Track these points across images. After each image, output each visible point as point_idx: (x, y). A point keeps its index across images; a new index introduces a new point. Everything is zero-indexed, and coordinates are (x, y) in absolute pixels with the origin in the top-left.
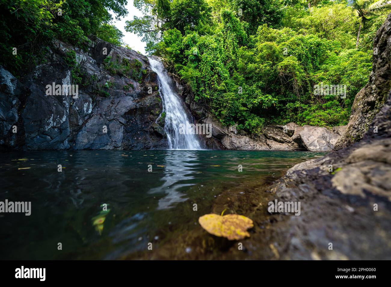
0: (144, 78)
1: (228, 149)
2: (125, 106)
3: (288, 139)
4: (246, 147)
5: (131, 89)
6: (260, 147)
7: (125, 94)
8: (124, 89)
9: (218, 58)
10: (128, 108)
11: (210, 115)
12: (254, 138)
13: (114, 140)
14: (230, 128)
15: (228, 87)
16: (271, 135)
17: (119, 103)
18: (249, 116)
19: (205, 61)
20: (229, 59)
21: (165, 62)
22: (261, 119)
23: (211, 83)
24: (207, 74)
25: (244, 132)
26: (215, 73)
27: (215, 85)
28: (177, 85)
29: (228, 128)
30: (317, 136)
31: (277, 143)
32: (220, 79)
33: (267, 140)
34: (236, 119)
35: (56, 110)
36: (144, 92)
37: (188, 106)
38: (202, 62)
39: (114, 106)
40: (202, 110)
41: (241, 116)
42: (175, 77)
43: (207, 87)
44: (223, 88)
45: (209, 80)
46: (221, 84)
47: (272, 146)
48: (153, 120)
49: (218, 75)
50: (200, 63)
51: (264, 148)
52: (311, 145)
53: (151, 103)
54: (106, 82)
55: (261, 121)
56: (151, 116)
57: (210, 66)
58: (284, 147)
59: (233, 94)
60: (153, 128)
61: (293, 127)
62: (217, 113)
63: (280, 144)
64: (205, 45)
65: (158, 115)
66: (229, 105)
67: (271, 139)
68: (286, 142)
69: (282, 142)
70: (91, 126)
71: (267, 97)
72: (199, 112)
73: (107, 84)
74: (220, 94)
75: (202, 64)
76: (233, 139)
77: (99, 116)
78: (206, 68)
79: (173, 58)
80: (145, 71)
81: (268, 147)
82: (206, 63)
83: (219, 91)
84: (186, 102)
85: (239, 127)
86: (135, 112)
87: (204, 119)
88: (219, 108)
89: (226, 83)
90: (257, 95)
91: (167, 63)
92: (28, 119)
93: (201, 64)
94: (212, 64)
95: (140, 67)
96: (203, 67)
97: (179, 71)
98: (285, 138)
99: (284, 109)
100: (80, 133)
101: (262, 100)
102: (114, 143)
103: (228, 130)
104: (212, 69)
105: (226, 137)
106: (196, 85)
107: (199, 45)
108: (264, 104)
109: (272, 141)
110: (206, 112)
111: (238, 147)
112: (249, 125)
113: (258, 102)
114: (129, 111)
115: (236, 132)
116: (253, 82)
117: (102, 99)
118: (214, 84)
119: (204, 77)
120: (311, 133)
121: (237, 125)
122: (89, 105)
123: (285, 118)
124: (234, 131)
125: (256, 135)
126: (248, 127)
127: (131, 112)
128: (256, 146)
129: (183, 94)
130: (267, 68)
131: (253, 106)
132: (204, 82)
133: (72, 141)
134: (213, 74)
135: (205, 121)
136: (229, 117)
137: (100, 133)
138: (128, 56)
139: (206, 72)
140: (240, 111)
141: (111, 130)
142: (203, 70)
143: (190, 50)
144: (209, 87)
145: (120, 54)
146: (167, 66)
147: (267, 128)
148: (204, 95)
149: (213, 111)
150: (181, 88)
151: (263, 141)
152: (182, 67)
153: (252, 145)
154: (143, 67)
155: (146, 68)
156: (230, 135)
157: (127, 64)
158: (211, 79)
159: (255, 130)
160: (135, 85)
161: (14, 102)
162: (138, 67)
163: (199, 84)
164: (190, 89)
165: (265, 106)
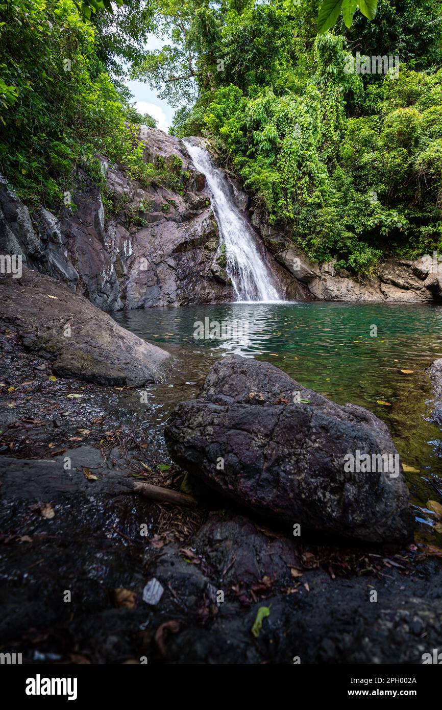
0: (186, 187)
1: (319, 299)
2: (171, 239)
3: (417, 284)
4: (349, 296)
5: (172, 209)
6: (370, 296)
7: (166, 218)
8: (163, 211)
9: (310, 145)
10: (176, 243)
11: (292, 246)
12: (361, 282)
13: (166, 293)
15: (325, 198)
16: (389, 277)
17: (161, 234)
18: (356, 246)
19: (289, 152)
20: (326, 140)
21: (212, 148)
22: (377, 252)
23: (296, 191)
24: (290, 176)
25: (346, 272)
26: (304, 174)
27: (304, 195)
28: (236, 193)
29: (321, 267)
31: (399, 289)
32: (313, 184)
33: (383, 284)
34: (334, 252)
35: (105, 258)
36: (191, 211)
37: (257, 231)
38: (283, 154)
39: (158, 240)
40: (280, 237)
41: (342, 247)
42: (231, 177)
43: (290, 198)
44: (317, 200)
46: (314, 194)
47: (390, 294)
48: (209, 259)
49: (309, 176)
50: (278, 156)
51: (376, 297)
53: (204, 231)
54: (140, 202)
55: (375, 255)
56: (206, 252)
57: (297, 161)
58: (407, 296)
59: (334, 212)
60: (212, 271)
62: (304, 243)
63: (403, 291)
64: (288, 119)
65: (215, 250)
66: (327, 231)
67: (389, 284)
68: (413, 288)
69: (407, 289)
70: (138, 274)
71: (390, 215)
72: (274, 240)
73: (141, 205)
74: (310, 211)
75: (283, 157)
76: (328, 284)
77: (142, 259)
78: (288, 164)
79: (230, 144)
80: (187, 173)
81: (382, 296)
82: (289, 156)
83: (309, 206)
84: (254, 223)
85: (339, 265)
86: (186, 248)
87: (282, 251)
88: (309, 235)
89: (322, 191)
90: (374, 210)
91: (215, 150)
92: (86, 275)
93: (281, 158)
94: (299, 156)
95: (180, 167)
96: (284, 163)
97: (241, 168)
98: (411, 282)
99: (416, 232)
100: (129, 285)
101: (381, 222)
102: (167, 296)
103: (320, 270)
104: (299, 166)
105: (317, 280)
106: (272, 196)
107: (278, 120)
108: (383, 229)
109: (390, 286)
110: (285, 240)
111: (336, 297)
112: (355, 261)
113: (373, 222)
114: (177, 248)
115: (333, 273)
116: (368, 185)
117: (138, 229)
118: (303, 193)
119: (286, 181)
121: (334, 262)
122: (128, 242)
123: (415, 248)
124: (330, 271)
125: (364, 277)
126: (354, 265)
127: (181, 248)
128: (364, 294)
129: (247, 208)
130: (397, 160)
131: (364, 229)
132: (285, 190)
133: (124, 297)
134: (301, 175)
135: (284, 255)
136: (324, 249)
137: (149, 284)
138: (160, 148)
139: (290, 172)
140: (343, 239)
141: (160, 277)
142: (284, 168)
143: (261, 131)
144: (293, 199)
145: (150, 149)
146: (216, 156)
147: (383, 265)
148: (285, 212)
149: (299, 239)
150: (243, 197)
151: (376, 286)
152: (247, 162)
153: (357, 293)
154: (184, 166)
155: (188, 168)
156: (323, 277)
157: (162, 166)
158: (296, 184)
159: (364, 270)
160: (177, 201)
161: (66, 254)
162: (177, 168)
163: (277, 194)
164: (263, 204)
165: (385, 231)
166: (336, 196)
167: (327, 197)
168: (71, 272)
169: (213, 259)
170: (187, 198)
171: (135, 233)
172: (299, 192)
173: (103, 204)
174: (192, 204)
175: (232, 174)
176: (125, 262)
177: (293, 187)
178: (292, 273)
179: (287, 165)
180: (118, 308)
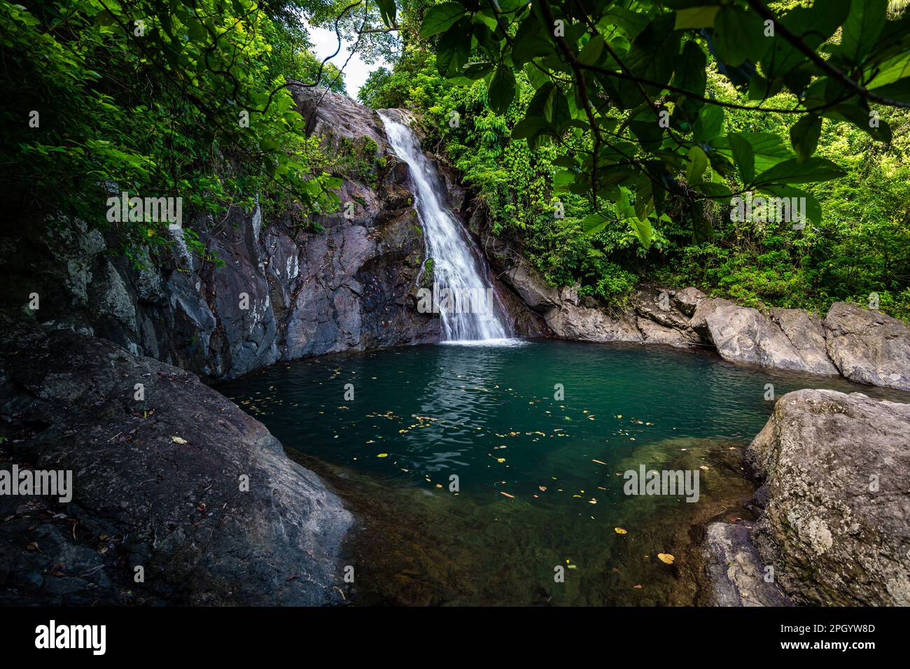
0: (381, 178)
1: (559, 338)
2: (357, 253)
3: (682, 322)
4: (597, 334)
5: (360, 209)
6: (624, 334)
7: (350, 220)
10: (363, 258)
11: (522, 263)
12: (612, 315)
13: (346, 331)
14: (564, 291)
16: (648, 309)
17: (343, 245)
18: (605, 267)
19: (520, 146)
21: (419, 126)
22: (632, 277)
24: (521, 175)
25: (594, 301)
26: (539, 174)
27: (539, 200)
28: (449, 186)
29: (561, 292)
30: (738, 329)
31: (660, 327)
32: (550, 187)
33: (639, 318)
34: (577, 274)
35: (257, 290)
36: (387, 212)
37: (477, 239)
38: (512, 147)
39: (337, 254)
40: (506, 251)
41: (588, 269)
42: (442, 164)
43: (520, 203)
44: (556, 208)
45: (526, 188)
46: (552, 199)
47: (649, 333)
48: (411, 279)
49: (546, 178)
51: (632, 336)
52: (725, 346)
53: (405, 241)
55: (629, 281)
56: (406, 269)
57: (530, 157)
58: (671, 337)
59: (577, 224)
60: (413, 298)
61: (693, 298)
62: (539, 261)
63: (665, 329)
64: (518, 104)
65: (419, 267)
66: (568, 248)
67: (647, 318)
68: (677, 326)
69: (670, 327)
70: (306, 306)
72: (500, 255)
73: (316, 204)
74: (547, 221)
75: (512, 150)
76: (570, 317)
77: (313, 282)
78: (519, 160)
79: (443, 127)
80: (383, 161)
81: (640, 335)
82: (519, 150)
83: (545, 214)
84: (472, 229)
85: (583, 291)
86: (377, 264)
87: (510, 269)
88: (545, 251)
91: (422, 129)
92: (228, 318)
93: (510, 152)
95: (374, 152)
96: (514, 159)
97: (457, 159)
98: (675, 319)
99: (679, 252)
100: (292, 324)
101: (636, 240)
102: (346, 337)
103: (560, 296)
104: (533, 163)
105: (556, 310)
106: (497, 199)
108: (640, 250)
109: (649, 321)
110: (514, 255)
111: (581, 335)
112: (606, 287)
113: (627, 241)
114: (364, 265)
115: (576, 302)
117: (309, 237)
118: (537, 198)
119: (515, 181)
120: (728, 320)
121: (578, 287)
122: (294, 258)
123: (677, 272)
124: (572, 299)
125: (616, 309)
126: (603, 293)
127: (368, 268)
128: (617, 332)
129: (463, 209)
131: (615, 248)
132: (514, 192)
133: (283, 343)
134: (534, 175)
135: (511, 275)
136: (565, 270)
137: (321, 319)
138: (348, 127)
139: (520, 170)
140: (589, 258)
141: (337, 308)
142: (513, 165)
143: (484, 117)
144: (525, 203)
145: (334, 129)
146: (424, 136)
147: (640, 293)
148: (514, 220)
149: (533, 256)
150: (458, 193)
151: (631, 320)
152: (465, 151)
153: (608, 330)
154: (380, 151)
155: (385, 153)
156: (564, 307)
157: (349, 152)
158: (529, 185)
159: (615, 299)
160: (367, 198)
161: (198, 286)
162: (369, 154)
163: (505, 196)
164: (486, 209)
165: (642, 252)
166: (580, 202)
167: (568, 204)
168: (205, 316)
169: (415, 280)
170: (381, 193)
171: (304, 243)
172: (532, 196)
173: (261, 205)
174: (388, 201)
175: (444, 160)
176: (288, 288)
177: (524, 189)
178: (523, 299)
179: (516, 161)
180: (273, 361)
